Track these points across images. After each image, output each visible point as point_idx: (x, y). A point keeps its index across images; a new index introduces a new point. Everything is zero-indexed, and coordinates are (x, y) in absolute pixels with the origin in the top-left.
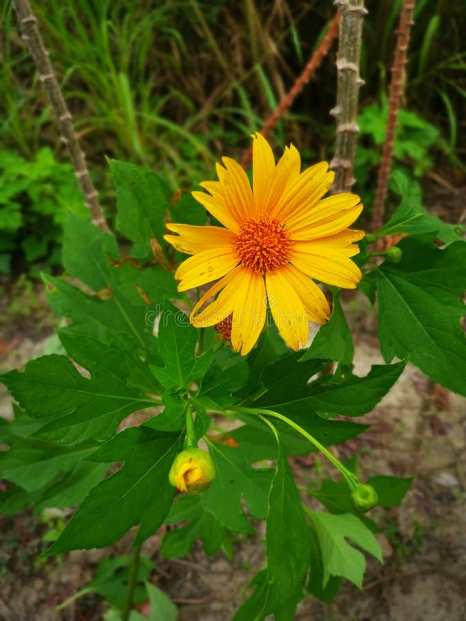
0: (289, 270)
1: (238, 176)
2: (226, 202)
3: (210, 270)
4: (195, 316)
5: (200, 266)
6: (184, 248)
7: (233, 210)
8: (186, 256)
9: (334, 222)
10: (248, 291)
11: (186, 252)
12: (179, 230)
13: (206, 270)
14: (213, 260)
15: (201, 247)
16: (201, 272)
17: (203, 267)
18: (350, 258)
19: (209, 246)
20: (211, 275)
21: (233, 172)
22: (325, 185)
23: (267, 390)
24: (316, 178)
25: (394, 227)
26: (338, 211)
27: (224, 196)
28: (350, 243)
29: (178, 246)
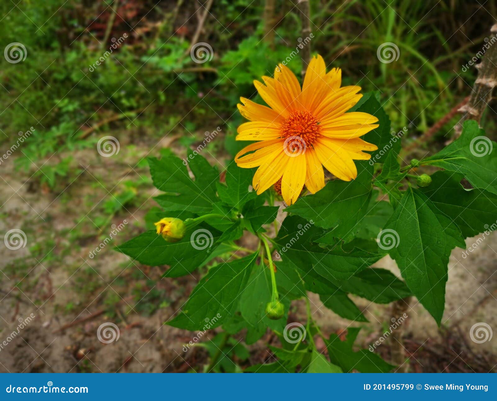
0: (312, 154)
1: (290, 79)
2: (278, 94)
3: (257, 133)
4: (239, 158)
5: (251, 130)
6: (246, 114)
7: (283, 100)
8: (246, 121)
9: (351, 130)
10: (277, 157)
11: (246, 118)
12: (245, 102)
13: (254, 132)
14: (262, 129)
15: (258, 118)
16: (251, 133)
17: (254, 131)
18: (354, 160)
19: (262, 119)
20: (256, 137)
21: (286, 75)
22: (351, 102)
23: (288, 235)
24: (346, 96)
25: (438, 160)
26: (355, 124)
27: (276, 89)
28: (360, 150)
29: (242, 112)
